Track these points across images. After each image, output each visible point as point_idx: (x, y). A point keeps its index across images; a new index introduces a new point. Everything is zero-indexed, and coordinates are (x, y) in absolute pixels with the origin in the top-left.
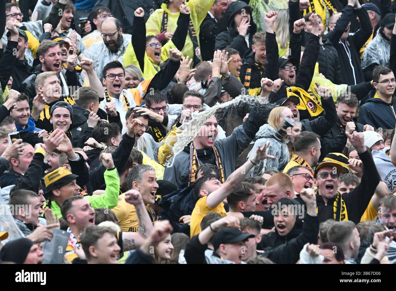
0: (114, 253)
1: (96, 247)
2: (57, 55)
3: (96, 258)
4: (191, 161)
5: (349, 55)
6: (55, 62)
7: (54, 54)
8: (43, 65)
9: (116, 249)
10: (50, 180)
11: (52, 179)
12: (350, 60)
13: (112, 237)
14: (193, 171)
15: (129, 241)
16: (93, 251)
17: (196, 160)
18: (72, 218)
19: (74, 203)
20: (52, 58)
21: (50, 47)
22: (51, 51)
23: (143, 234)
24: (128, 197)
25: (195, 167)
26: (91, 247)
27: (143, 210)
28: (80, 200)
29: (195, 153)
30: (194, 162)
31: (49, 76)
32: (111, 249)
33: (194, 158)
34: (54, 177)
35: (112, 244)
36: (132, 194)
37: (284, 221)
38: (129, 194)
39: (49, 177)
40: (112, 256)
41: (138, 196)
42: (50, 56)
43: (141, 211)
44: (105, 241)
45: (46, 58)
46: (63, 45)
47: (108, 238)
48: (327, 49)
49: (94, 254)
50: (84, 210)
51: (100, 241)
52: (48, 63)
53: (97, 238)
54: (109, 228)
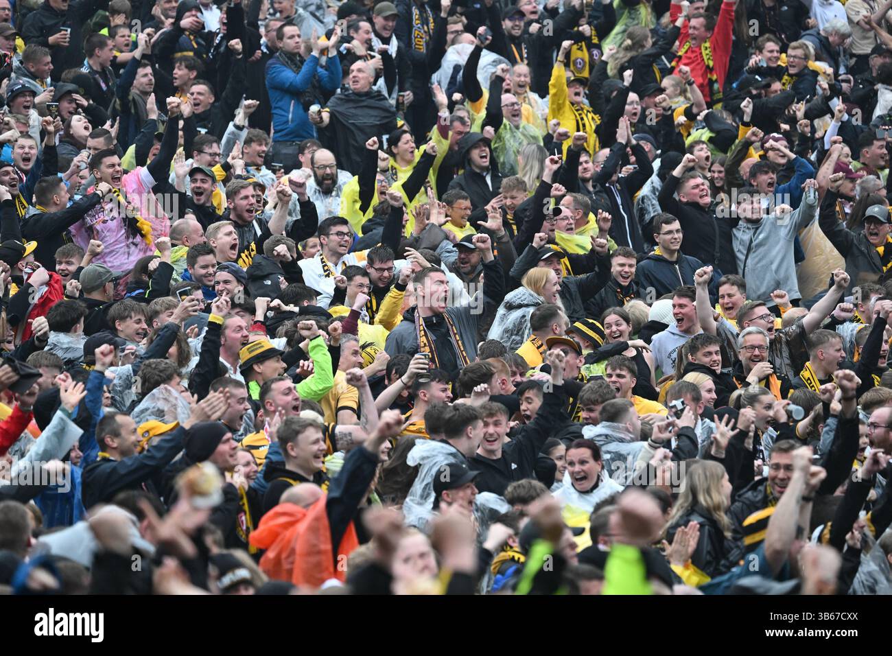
0: (319, 452)
1: (296, 445)
2: (251, 198)
3: (295, 457)
4: (418, 332)
5: (619, 201)
6: (248, 207)
7: (246, 197)
8: (232, 212)
9: (321, 448)
10: (250, 352)
11: (253, 351)
12: (621, 207)
13: (317, 432)
14: (422, 345)
15: (345, 434)
16: (292, 449)
17: (424, 330)
18: (271, 405)
19: (274, 386)
20: (244, 202)
21: (243, 187)
22: (243, 193)
23: (365, 427)
24: (349, 376)
25: (424, 339)
26: (289, 444)
27: (367, 395)
28: (281, 382)
29: (422, 321)
30: (423, 333)
31: (223, 225)
32: (315, 447)
33: (422, 328)
34: (257, 349)
35: (316, 442)
36: (354, 374)
37: (528, 409)
38: (350, 374)
39: (248, 349)
40: (316, 457)
41: (361, 376)
42: (242, 199)
43: (364, 396)
44: (308, 437)
45: (236, 201)
46: (257, 188)
47: (312, 434)
48: (599, 198)
49: (293, 453)
50: (287, 394)
51: (301, 437)
52: (238, 208)
53: (297, 433)
54: (314, 421)
